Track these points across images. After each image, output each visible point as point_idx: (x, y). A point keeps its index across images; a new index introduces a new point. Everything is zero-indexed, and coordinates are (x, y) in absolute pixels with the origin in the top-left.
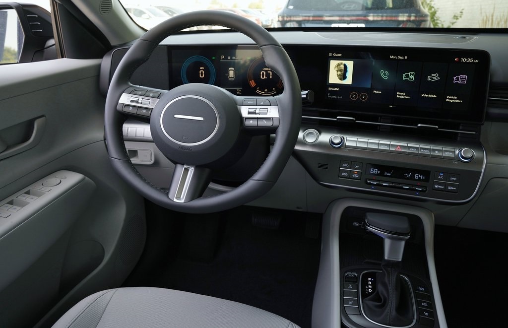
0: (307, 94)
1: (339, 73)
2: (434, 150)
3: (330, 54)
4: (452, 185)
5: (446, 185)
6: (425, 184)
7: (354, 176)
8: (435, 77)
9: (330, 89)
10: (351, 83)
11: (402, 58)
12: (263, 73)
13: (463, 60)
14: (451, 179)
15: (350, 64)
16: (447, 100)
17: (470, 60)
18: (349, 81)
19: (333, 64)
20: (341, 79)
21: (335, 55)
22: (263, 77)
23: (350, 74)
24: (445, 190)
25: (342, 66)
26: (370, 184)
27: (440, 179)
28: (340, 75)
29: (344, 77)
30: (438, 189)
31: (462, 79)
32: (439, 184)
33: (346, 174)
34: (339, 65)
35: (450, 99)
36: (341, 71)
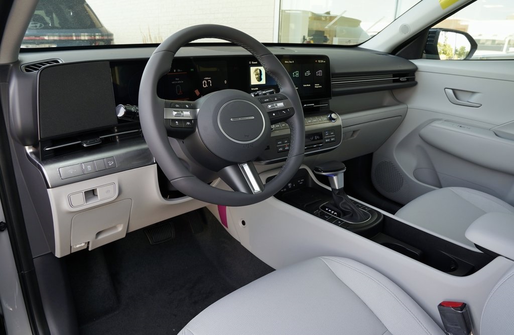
1: (257, 76)
3: (250, 63)
4: (333, 137)
5: (330, 138)
6: (321, 141)
7: (286, 148)
8: (308, 73)
9: (252, 89)
10: (265, 83)
11: (291, 62)
12: (205, 82)
13: (319, 61)
14: (331, 133)
16: (315, 87)
17: (322, 61)
18: (263, 82)
19: (253, 69)
20: (259, 81)
21: (253, 63)
22: (205, 86)
23: (264, 77)
24: (331, 142)
25: (258, 71)
27: (327, 136)
29: (260, 79)
30: (328, 142)
31: (320, 73)
32: (327, 138)
33: (281, 149)
34: (256, 70)
35: (317, 86)
36: (258, 74)
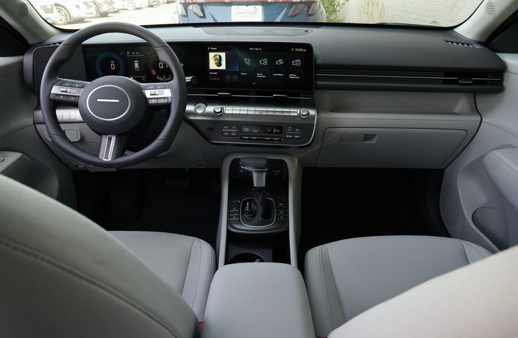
0: (191, 79)
1: (216, 61)
2: (284, 112)
3: (209, 48)
4: (297, 135)
5: (293, 135)
6: (278, 135)
7: (232, 134)
8: (280, 62)
9: (211, 73)
10: (225, 68)
11: (258, 49)
12: (161, 64)
13: (297, 50)
14: (296, 130)
15: (223, 55)
16: (290, 77)
17: (301, 50)
18: (223, 67)
20: (218, 66)
21: (212, 48)
22: (161, 67)
23: (224, 62)
24: (293, 138)
25: (218, 57)
26: (244, 139)
27: (290, 131)
28: (217, 63)
29: (219, 64)
30: (289, 138)
31: (297, 62)
32: (289, 134)
33: (227, 134)
34: (215, 56)
35: (292, 76)
36: (217, 60)
